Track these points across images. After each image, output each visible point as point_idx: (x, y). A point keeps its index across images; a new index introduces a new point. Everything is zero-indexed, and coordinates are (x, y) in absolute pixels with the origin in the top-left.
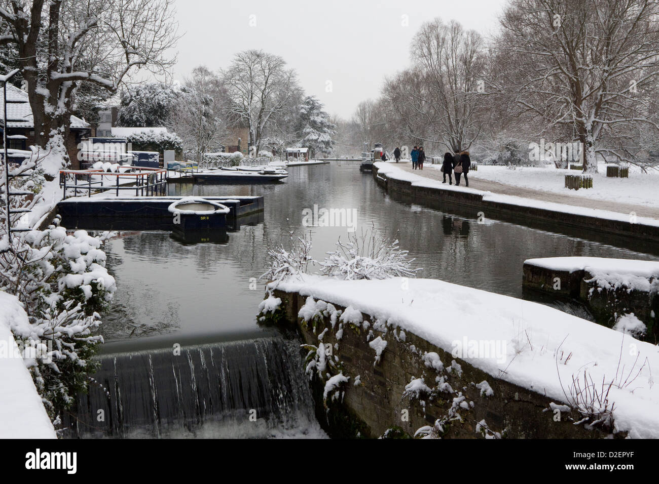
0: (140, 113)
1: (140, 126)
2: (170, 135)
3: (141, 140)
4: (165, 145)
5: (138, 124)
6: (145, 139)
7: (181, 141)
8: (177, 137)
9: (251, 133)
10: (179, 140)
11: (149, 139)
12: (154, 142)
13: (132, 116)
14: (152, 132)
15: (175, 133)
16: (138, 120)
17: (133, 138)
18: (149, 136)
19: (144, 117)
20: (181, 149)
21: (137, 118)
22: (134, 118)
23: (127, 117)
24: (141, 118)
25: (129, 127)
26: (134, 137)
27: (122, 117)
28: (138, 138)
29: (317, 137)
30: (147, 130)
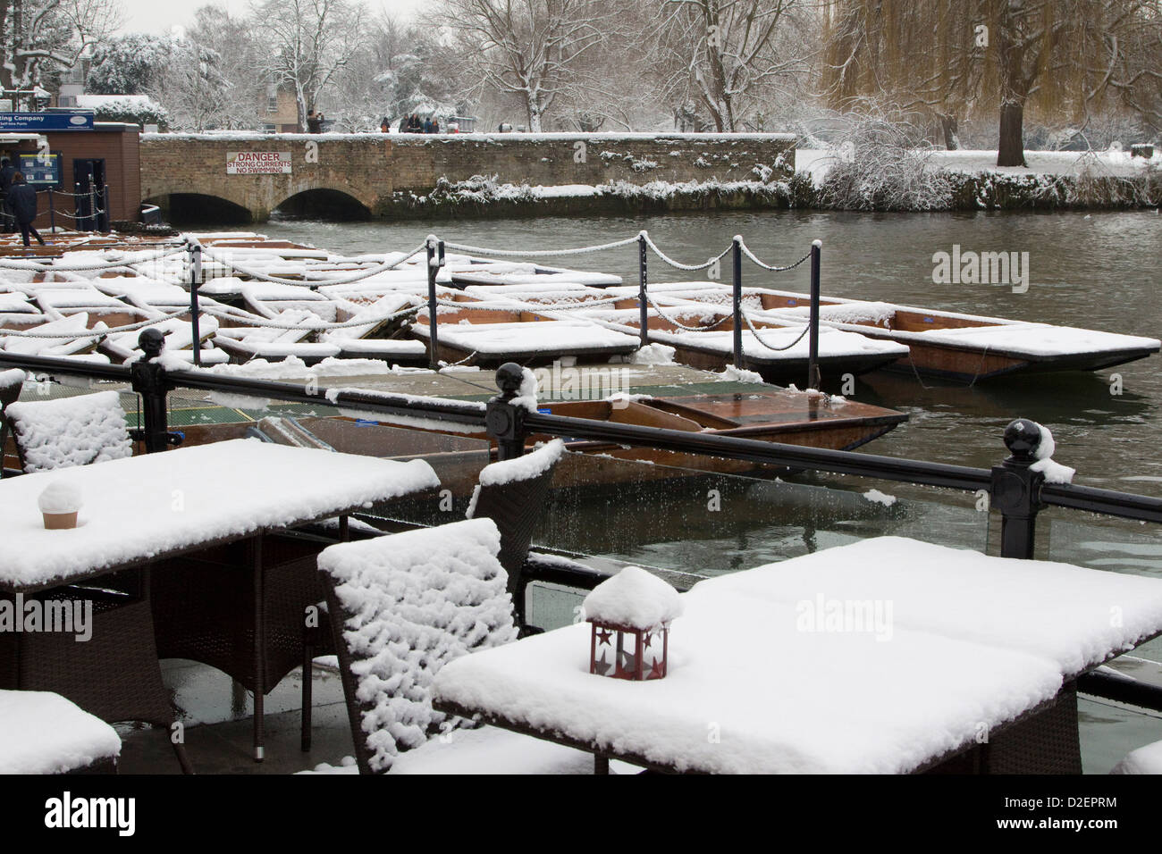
0: (118, 75)
1: (118, 93)
2: (151, 105)
3: (115, 111)
4: (146, 118)
5: (115, 89)
6: (120, 111)
7: (166, 112)
8: (160, 108)
9: (298, 103)
10: (164, 111)
11: (125, 110)
12: (131, 114)
13: (107, 79)
14: (129, 101)
15: (158, 103)
16: (115, 85)
17: (105, 109)
18: (124, 107)
19: (123, 80)
20: (166, 123)
21: (113, 81)
22: (109, 81)
23: (100, 80)
24: (119, 81)
25: (102, 94)
26: (106, 107)
27: (92, 80)
28: (111, 108)
29: (433, 109)
30: (122, 99)
